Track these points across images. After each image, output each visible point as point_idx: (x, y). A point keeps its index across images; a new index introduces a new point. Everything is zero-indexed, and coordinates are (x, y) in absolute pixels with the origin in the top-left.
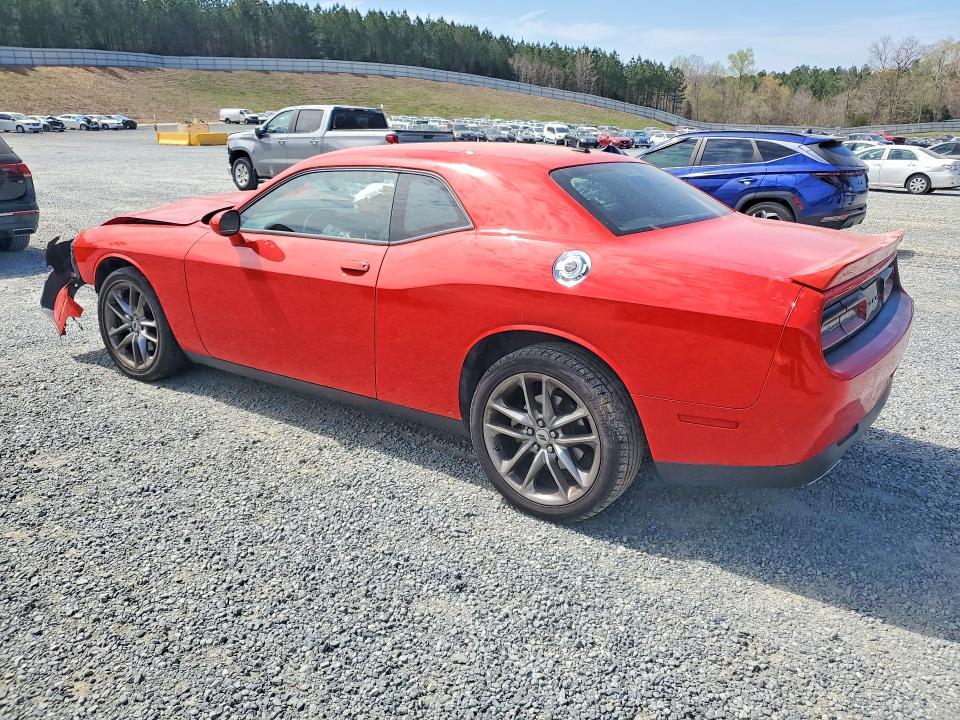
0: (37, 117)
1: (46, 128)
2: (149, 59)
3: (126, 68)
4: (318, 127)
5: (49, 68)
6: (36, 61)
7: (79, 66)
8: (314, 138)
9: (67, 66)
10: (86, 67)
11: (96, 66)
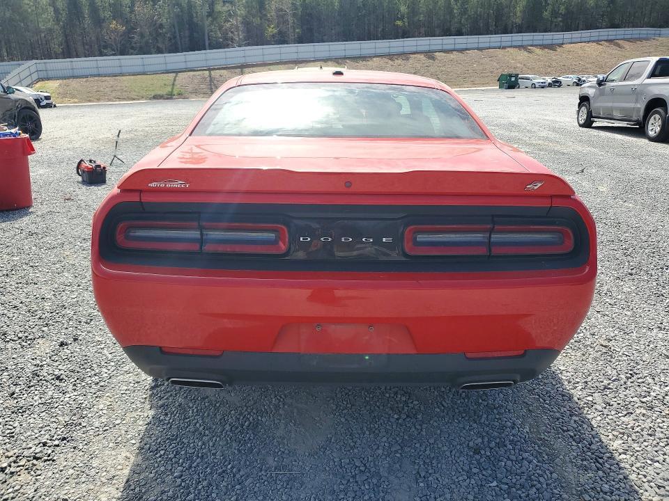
0: (546, 78)
1: (550, 85)
2: (649, 32)
3: (628, 40)
4: (640, 77)
5: (572, 45)
6: (565, 41)
7: (593, 41)
8: (634, 85)
9: (585, 42)
10: (598, 42)
11: (606, 41)
